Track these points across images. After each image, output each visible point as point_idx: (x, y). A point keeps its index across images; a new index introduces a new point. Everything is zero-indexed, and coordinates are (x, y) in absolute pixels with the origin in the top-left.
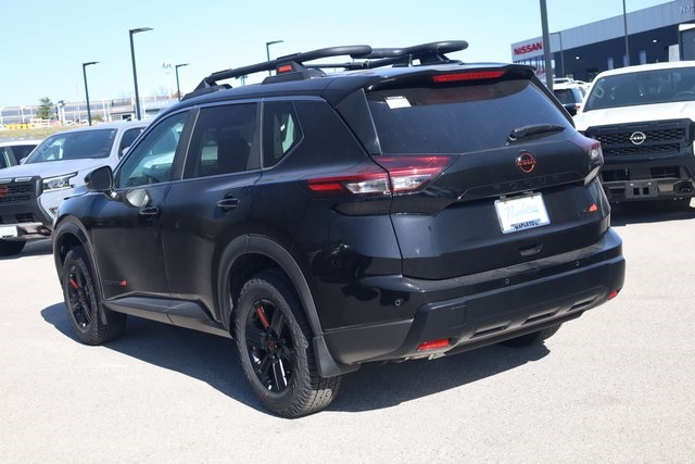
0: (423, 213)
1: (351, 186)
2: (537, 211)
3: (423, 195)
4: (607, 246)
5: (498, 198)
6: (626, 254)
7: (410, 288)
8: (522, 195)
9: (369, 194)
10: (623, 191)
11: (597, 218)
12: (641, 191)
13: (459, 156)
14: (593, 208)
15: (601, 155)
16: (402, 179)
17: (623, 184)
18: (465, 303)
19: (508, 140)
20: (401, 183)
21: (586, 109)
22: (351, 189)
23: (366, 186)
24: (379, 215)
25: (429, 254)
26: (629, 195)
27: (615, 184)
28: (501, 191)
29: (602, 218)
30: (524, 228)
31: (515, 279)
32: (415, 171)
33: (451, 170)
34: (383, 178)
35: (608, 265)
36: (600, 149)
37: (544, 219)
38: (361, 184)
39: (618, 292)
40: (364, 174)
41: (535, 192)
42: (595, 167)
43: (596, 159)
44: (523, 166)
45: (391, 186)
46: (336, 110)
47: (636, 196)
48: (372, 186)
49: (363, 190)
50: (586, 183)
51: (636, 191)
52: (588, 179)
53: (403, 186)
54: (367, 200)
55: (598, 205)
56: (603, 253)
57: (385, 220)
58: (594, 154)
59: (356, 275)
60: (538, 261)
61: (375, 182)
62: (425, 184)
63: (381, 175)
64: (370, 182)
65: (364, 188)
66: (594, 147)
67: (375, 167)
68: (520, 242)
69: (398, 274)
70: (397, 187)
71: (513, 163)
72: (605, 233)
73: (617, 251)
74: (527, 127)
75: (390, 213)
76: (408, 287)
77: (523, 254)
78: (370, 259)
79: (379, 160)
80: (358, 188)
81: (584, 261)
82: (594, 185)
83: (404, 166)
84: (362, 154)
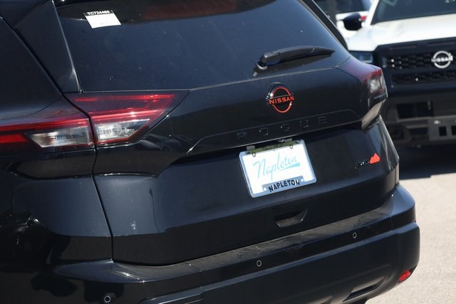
0: (143, 173)
1: (38, 138)
2: (298, 165)
3: (141, 147)
4: (395, 211)
5: (244, 149)
6: (421, 219)
7: (129, 278)
8: (275, 144)
9: (64, 148)
10: (425, 131)
11: (381, 172)
12: (449, 131)
13: (188, 92)
14: (375, 159)
15: (385, 87)
16: (111, 127)
17: (426, 122)
18: (202, 296)
19: (257, 70)
20: (107, 132)
21: (375, 21)
22: (39, 142)
23: (58, 137)
24: (80, 177)
25: (150, 228)
26: (434, 137)
27: (413, 122)
28: (248, 139)
29: (388, 172)
30: (281, 189)
31: (270, 259)
32: (133, 114)
33: (178, 112)
34: (82, 126)
35: (396, 235)
36: (382, 79)
37: (308, 176)
38: (53, 134)
39: (411, 271)
40: (55, 120)
41: (296, 139)
42: (375, 103)
43: (377, 93)
44: (277, 105)
45: (94, 136)
46: (16, 30)
47: (443, 138)
48: (68, 137)
49: (56, 143)
50: (363, 125)
51: (442, 131)
52: (367, 119)
53: (112, 136)
54: (60, 157)
55: (382, 155)
56: (389, 219)
57: (87, 183)
58: (374, 86)
59: (48, 262)
60: (303, 233)
61: (73, 131)
62: (141, 131)
63: (81, 121)
64: (65, 131)
65: (56, 140)
66: (375, 76)
67: (71, 110)
68: (276, 208)
69: (108, 259)
70: (103, 137)
71: (263, 101)
72: (392, 192)
73: (408, 216)
74: (282, 51)
75: (94, 173)
76: (124, 277)
77: (281, 224)
78: (66, 240)
79: (76, 100)
80: (48, 140)
81: (364, 232)
82: (375, 127)
83: (114, 108)
84: (54, 92)
